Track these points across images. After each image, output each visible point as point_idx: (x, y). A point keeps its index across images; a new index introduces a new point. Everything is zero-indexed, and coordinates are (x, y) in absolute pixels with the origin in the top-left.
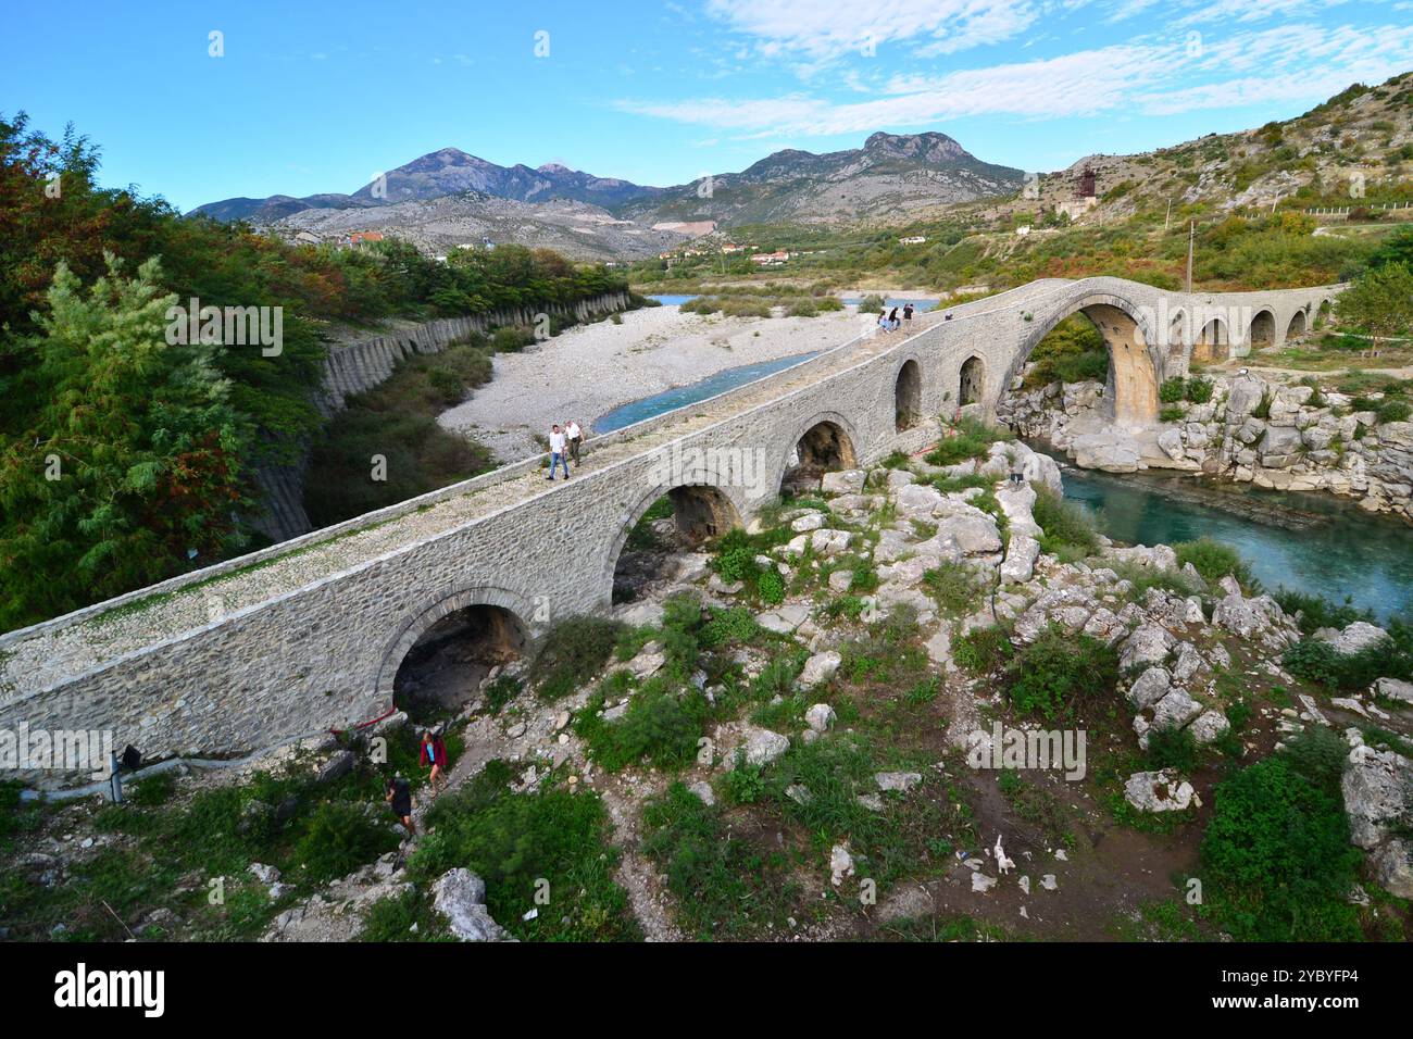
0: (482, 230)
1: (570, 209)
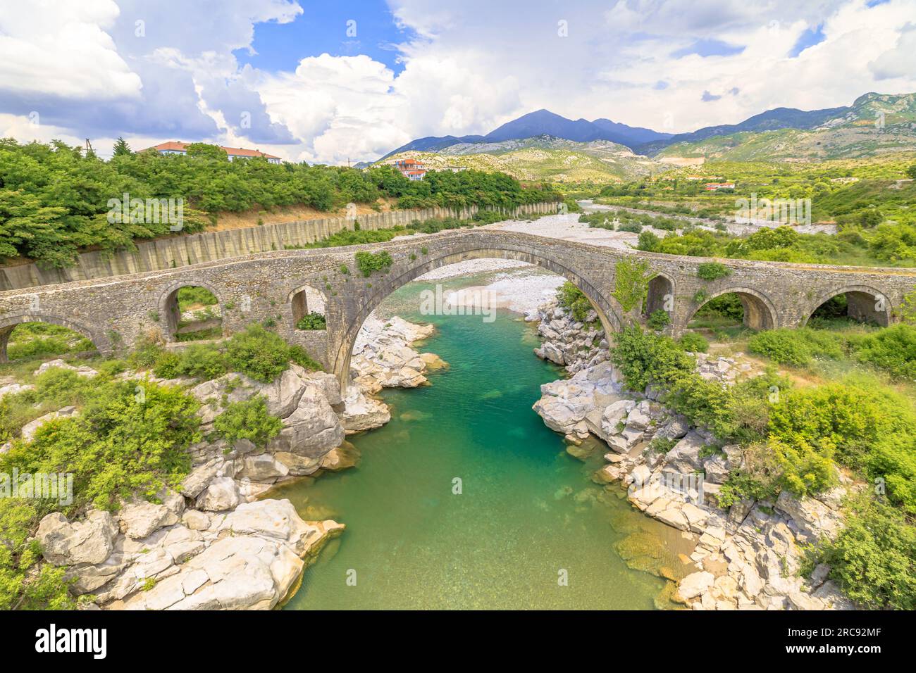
0: (546, 157)
1: (604, 147)
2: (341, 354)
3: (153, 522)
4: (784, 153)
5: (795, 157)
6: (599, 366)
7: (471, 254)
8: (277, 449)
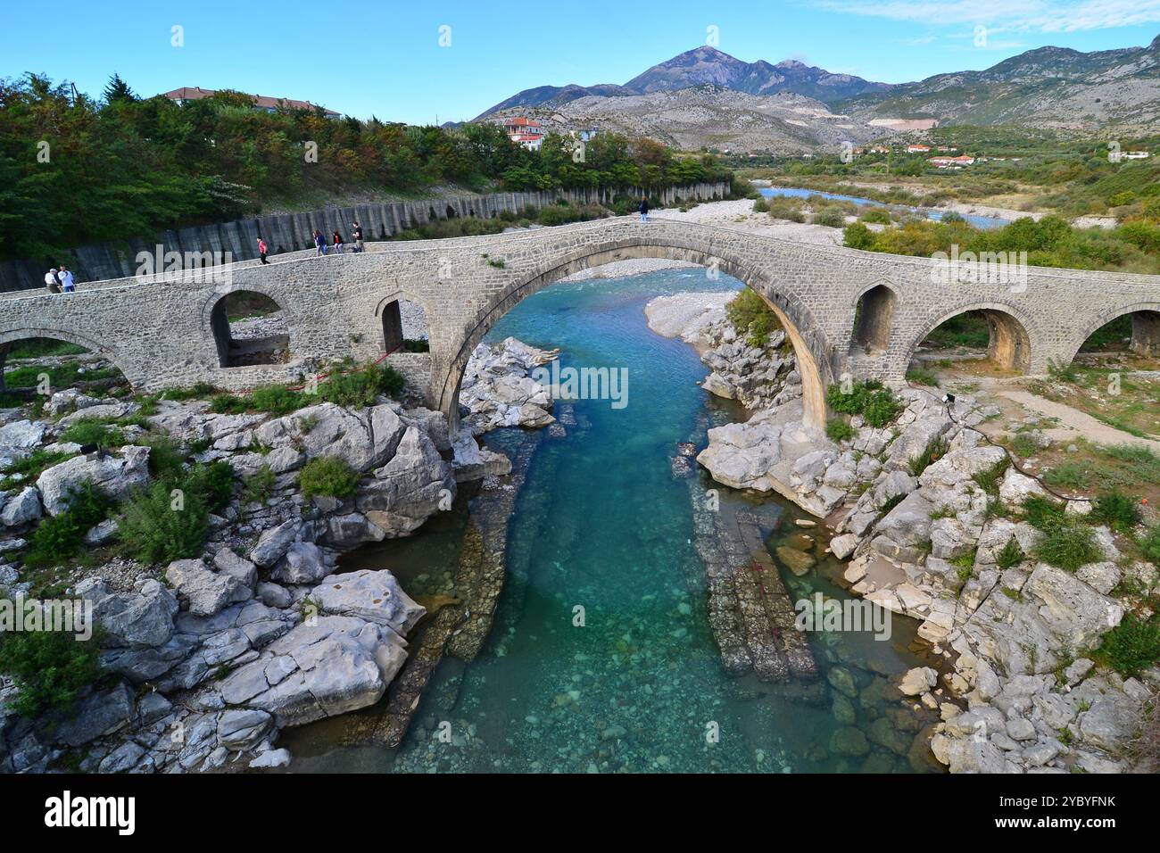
0: (707, 118)
2: (448, 386)
3: (221, 598)
4: (1047, 114)
5: (1063, 120)
6: (784, 406)
7: (625, 252)
8: (370, 507)
